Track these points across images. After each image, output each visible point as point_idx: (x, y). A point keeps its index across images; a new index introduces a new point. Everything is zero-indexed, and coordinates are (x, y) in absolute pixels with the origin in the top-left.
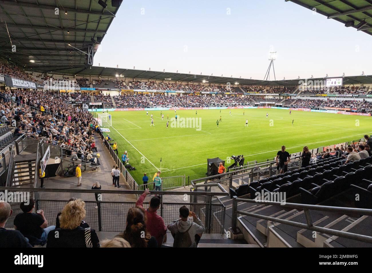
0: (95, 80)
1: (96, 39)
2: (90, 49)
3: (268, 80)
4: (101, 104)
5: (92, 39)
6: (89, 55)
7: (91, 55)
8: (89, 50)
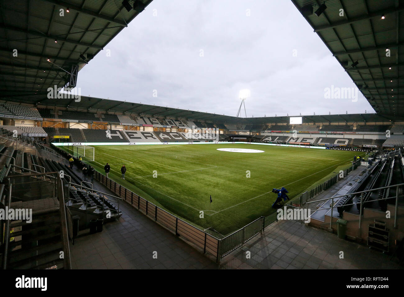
0: (61, 110)
1: (85, 56)
2: (74, 69)
3: (239, 117)
4: (69, 138)
5: (82, 56)
6: (72, 75)
7: (75, 75)
8: (72, 70)
